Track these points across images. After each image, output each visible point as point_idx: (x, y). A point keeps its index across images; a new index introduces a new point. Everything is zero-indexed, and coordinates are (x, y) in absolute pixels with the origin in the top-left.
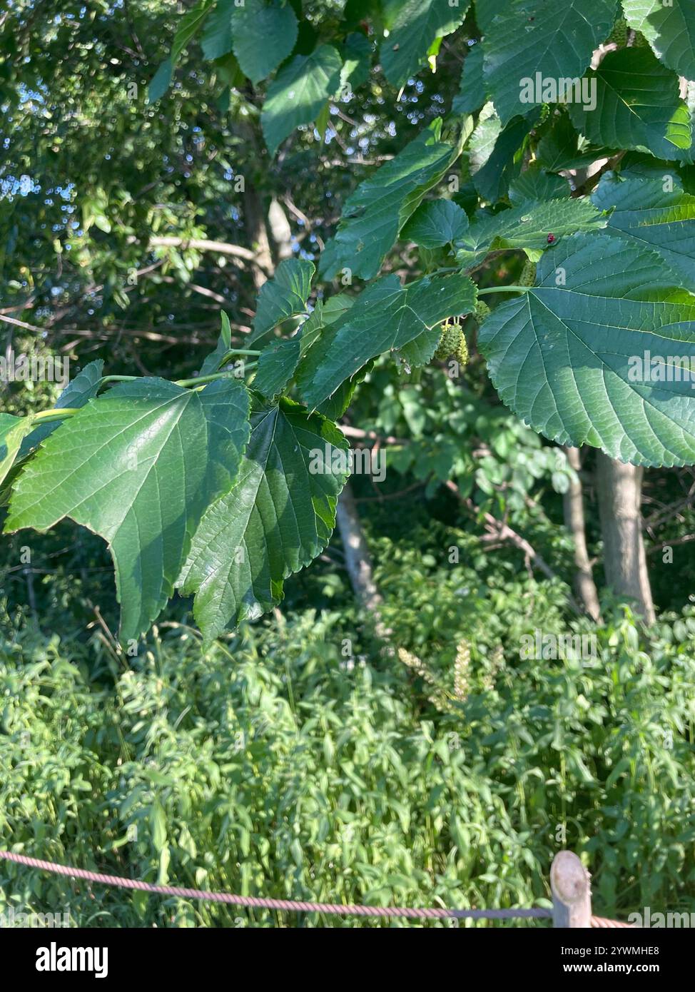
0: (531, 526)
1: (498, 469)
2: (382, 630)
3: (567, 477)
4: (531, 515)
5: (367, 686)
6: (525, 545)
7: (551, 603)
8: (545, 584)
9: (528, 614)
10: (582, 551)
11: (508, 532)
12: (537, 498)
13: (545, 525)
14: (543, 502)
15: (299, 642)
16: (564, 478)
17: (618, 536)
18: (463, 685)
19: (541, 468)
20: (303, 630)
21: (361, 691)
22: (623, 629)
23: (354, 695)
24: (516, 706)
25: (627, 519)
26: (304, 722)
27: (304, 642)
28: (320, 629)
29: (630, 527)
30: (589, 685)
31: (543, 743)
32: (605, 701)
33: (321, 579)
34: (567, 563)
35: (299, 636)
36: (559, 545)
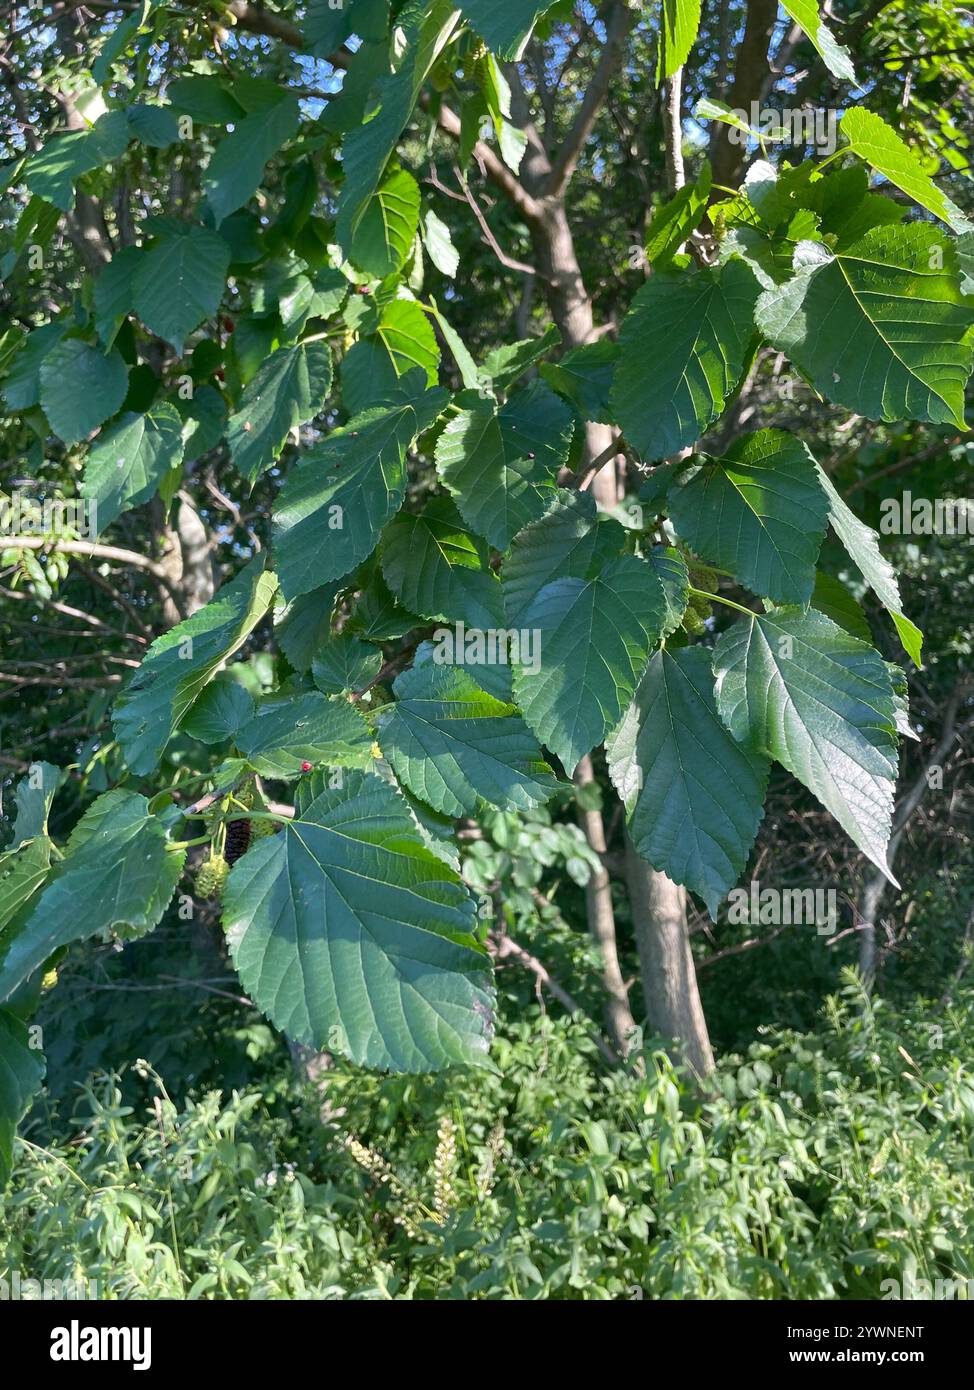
0: (544, 935)
1: (491, 857)
2: (330, 1112)
3: (586, 863)
4: (542, 920)
5: (297, 1210)
6: (535, 964)
7: (574, 1050)
8: (563, 1021)
9: (541, 1070)
10: (614, 968)
11: (510, 946)
12: (551, 894)
13: (563, 933)
14: (557, 900)
15: (195, 1146)
16: (584, 867)
17: (658, 945)
18: (447, 1191)
19: (553, 853)
20: (201, 1125)
21: (287, 1220)
22: (660, 1088)
23: (278, 1227)
24: (522, 1220)
25: (668, 921)
26: (194, 1281)
27: (202, 1144)
28: (228, 1121)
29: (672, 933)
30: (624, 1177)
31: (556, 1279)
32: (647, 1198)
33: (240, 1035)
34: (594, 988)
35: (192, 1135)
36: (582, 961)
